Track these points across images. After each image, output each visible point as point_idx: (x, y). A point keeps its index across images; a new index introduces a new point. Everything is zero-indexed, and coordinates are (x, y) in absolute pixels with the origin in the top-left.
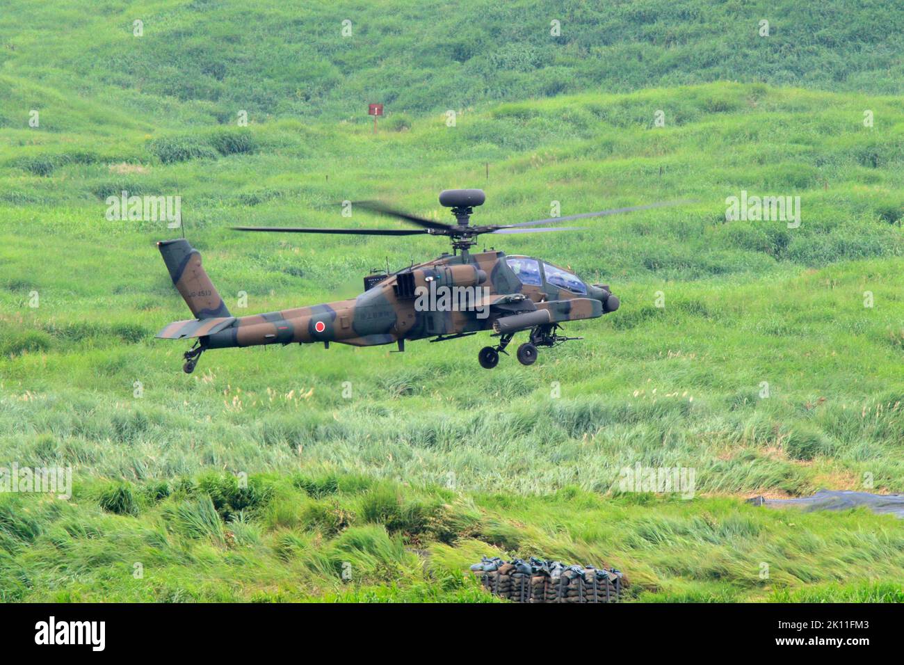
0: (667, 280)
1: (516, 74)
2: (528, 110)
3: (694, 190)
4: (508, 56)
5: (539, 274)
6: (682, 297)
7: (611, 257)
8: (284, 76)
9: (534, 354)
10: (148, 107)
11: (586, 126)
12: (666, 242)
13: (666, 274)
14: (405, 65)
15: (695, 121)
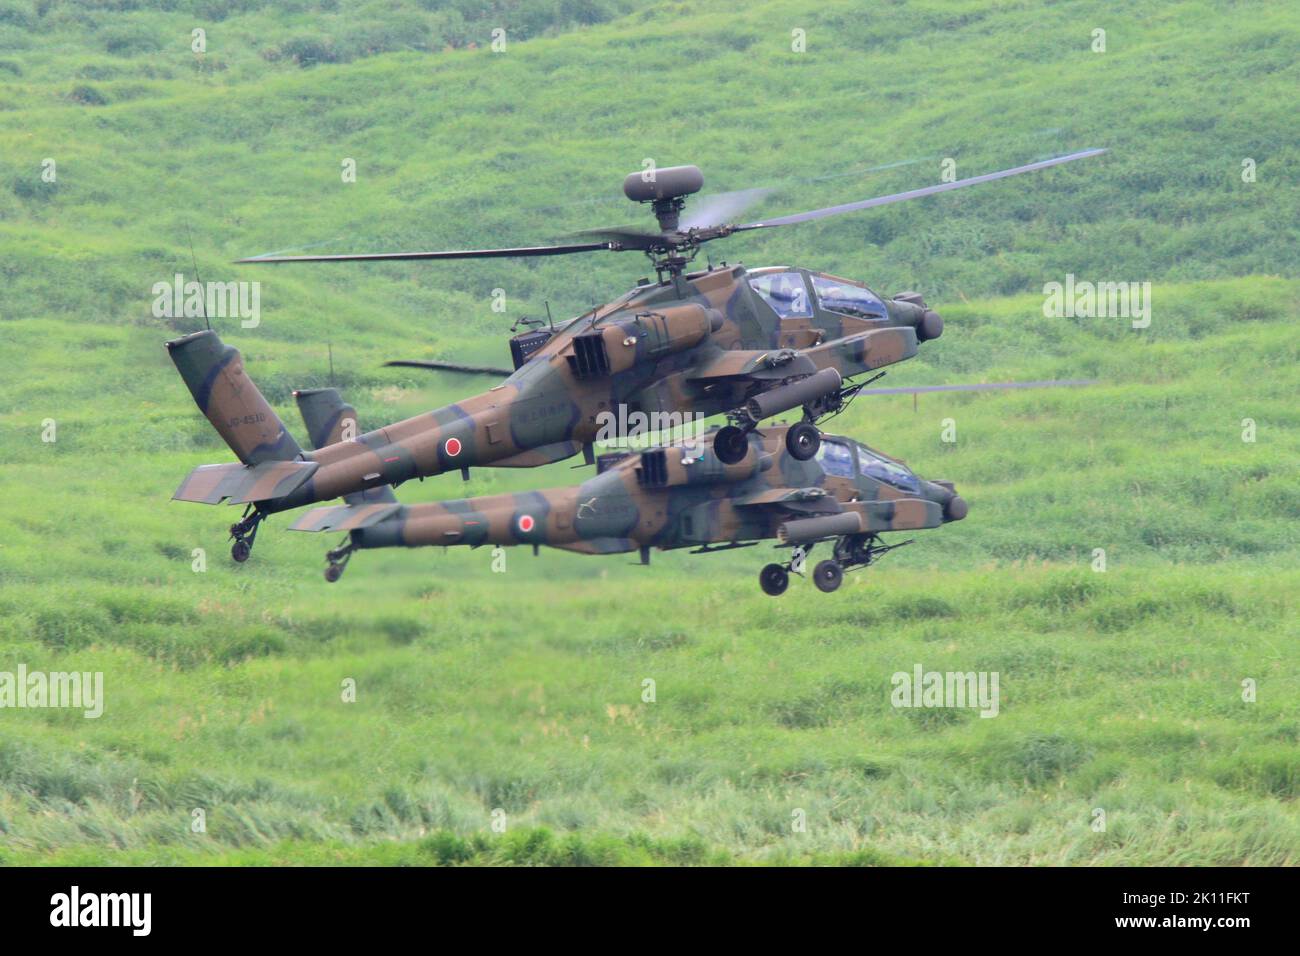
0: (1176, 562)
1: (956, 263)
2: (975, 315)
3: (1215, 432)
4: (947, 238)
5: (851, 461)
6: (1197, 586)
7: (1094, 526)
8: (624, 264)
9: (837, 574)
10: (430, 307)
11: (1058, 339)
12: (1173, 506)
13: (1174, 552)
14: (798, 249)
15: (1216, 333)
